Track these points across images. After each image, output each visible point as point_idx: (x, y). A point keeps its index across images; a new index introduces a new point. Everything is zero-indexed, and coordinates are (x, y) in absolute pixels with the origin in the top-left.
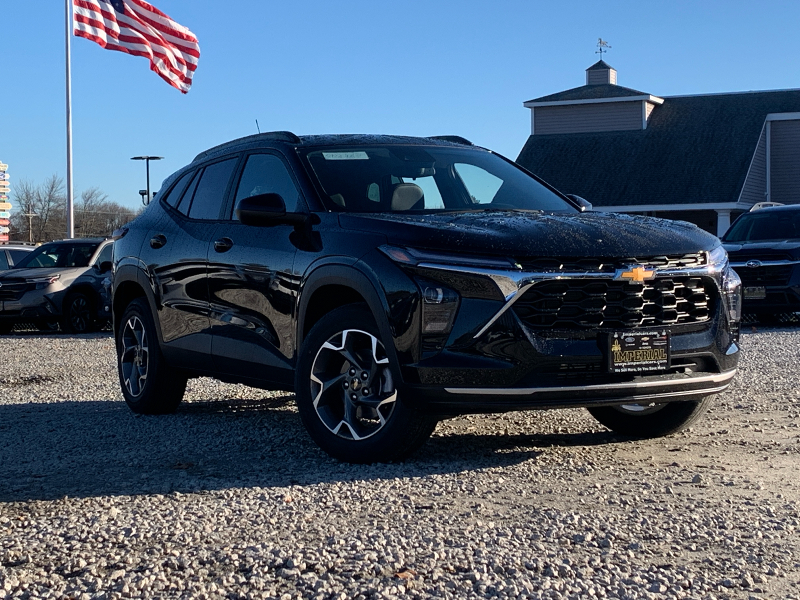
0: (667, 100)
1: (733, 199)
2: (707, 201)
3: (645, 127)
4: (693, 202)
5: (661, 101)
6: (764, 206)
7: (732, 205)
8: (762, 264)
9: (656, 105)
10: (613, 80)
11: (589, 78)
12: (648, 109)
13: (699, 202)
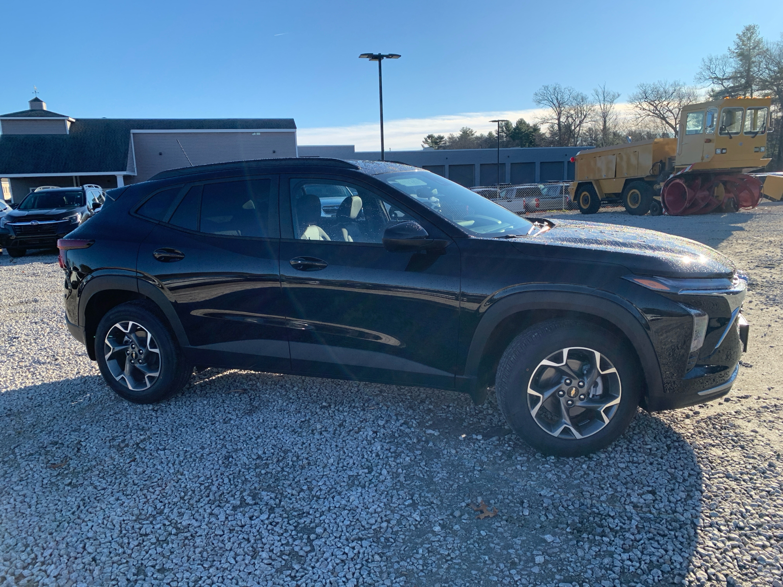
0: (77, 120)
1: (124, 169)
2: (111, 171)
3: (68, 133)
4: (104, 171)
5: (74, 121)
6: (43, 188)
7: (125, 173)
8: (39, 223)
9: (72, 122)
10: (45, 108)
11: (31, 106)
12: (68, 124)
13: (101, 171)
